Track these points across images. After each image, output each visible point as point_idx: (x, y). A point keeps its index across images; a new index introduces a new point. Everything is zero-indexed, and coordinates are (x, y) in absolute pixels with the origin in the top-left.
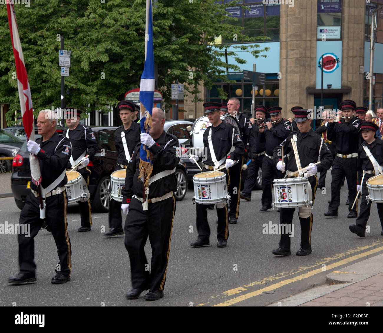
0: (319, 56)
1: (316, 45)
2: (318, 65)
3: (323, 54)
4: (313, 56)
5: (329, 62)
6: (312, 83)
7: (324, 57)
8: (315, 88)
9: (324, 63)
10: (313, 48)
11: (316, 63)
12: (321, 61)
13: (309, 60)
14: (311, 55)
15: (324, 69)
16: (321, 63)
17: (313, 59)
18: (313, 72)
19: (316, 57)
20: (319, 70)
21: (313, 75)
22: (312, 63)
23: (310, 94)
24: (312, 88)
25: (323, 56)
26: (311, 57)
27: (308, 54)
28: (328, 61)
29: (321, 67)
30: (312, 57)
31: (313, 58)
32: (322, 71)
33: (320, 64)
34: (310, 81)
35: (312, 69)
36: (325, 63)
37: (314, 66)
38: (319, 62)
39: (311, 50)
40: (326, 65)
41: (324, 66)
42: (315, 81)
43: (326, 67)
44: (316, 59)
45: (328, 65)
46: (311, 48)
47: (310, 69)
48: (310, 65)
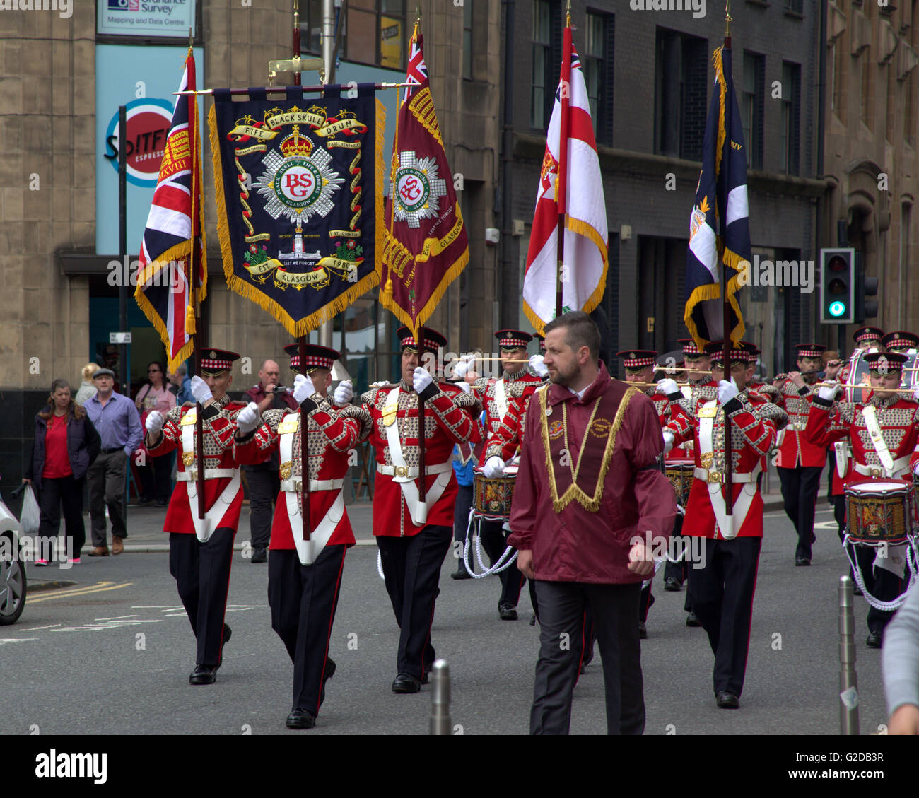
0: (107, 113)
1: (94, 62)
2: (103, 149)
3: (123, 104)
4: (81, 109)
5: (151, 139)
6: (80, 227)
7: (130, 114)
8: (93, 249)
9: (129, 143)
10: (83, 73)
11: (95, 141)
12: (116, 132)
13: (65, 123)
14: (72, 108)
15: (130, 170)
16: (116, 144)
17: (81, 122)
18: (84, 180)
19: (94, 116)
20: (108, 174)
21: (84, 193)
22: (80, 142)
23: (73, 276)
24: (80, 250)
25: (123, 110)
26: (72, 116)
27: (61, 102)
28: (146, 136)
29: (118, 159)
30: (76, 113)
31: (83, 118)
32: (123, 176)
33: (113, 148)
34: (71, 220)
35: (81, 165)
36: (134, 141)
37: (90, 154)
38: (110, 139)
39: (73, 83)
40: (138, 152)
41: (129, 154)
42: (94, 222)
43: (139, 158)
44: (95, 123)
45: (146, 151)
46: (72, 73)
47: (71, 166)
48: (72, 150)
